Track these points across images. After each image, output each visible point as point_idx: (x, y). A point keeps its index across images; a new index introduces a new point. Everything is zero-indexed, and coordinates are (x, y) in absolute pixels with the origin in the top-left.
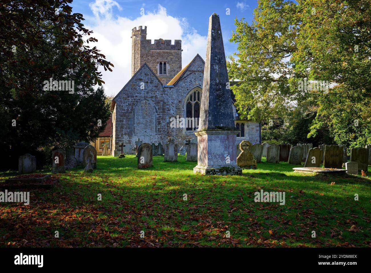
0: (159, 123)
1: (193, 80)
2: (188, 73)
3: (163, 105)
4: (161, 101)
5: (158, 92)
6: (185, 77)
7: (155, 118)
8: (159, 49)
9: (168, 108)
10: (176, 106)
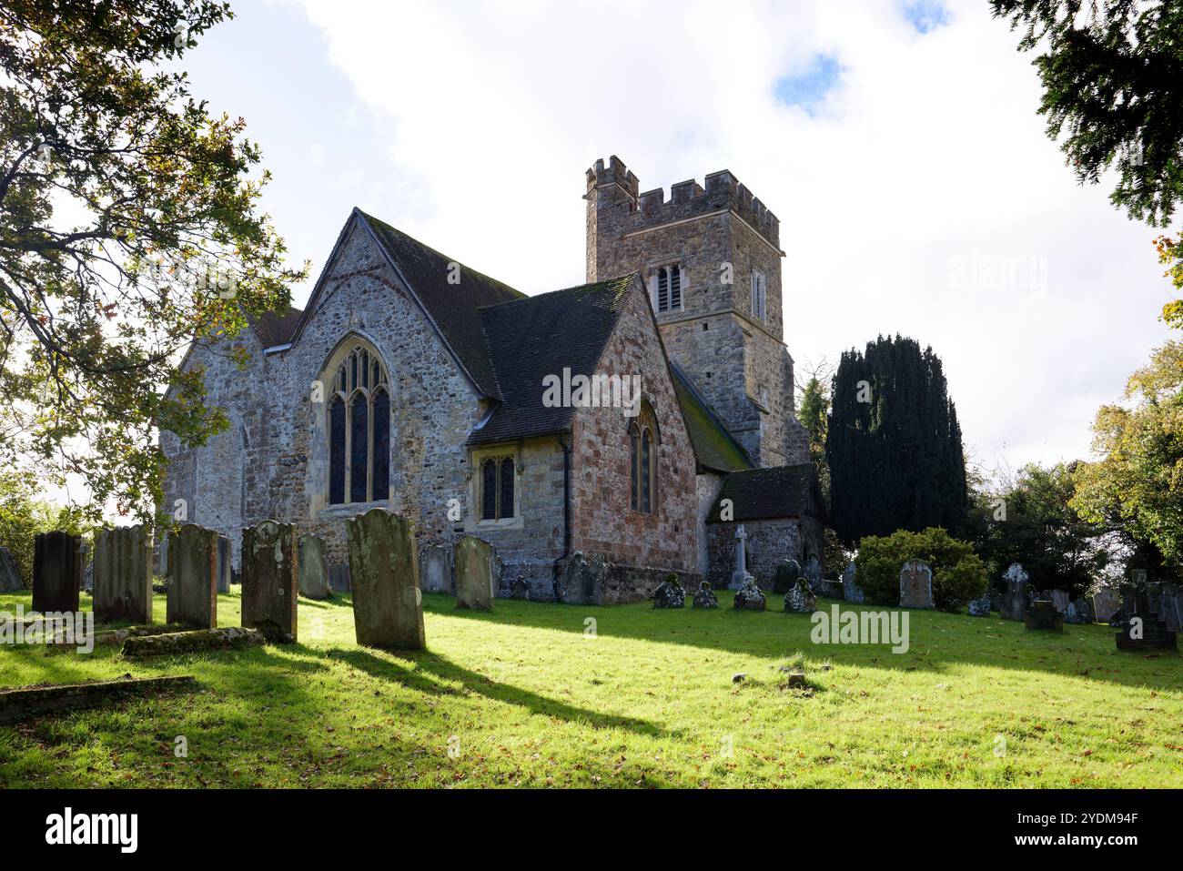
0: (252, 485)
1: (342, 311)
2: (329, 287)
3: (263, 417)
4: (259, 404)
5: (251, 375)
6: (323, 305)
7: (241, 468)
8: (653, 224)
9: (274, 427)
10: (295, 418)
